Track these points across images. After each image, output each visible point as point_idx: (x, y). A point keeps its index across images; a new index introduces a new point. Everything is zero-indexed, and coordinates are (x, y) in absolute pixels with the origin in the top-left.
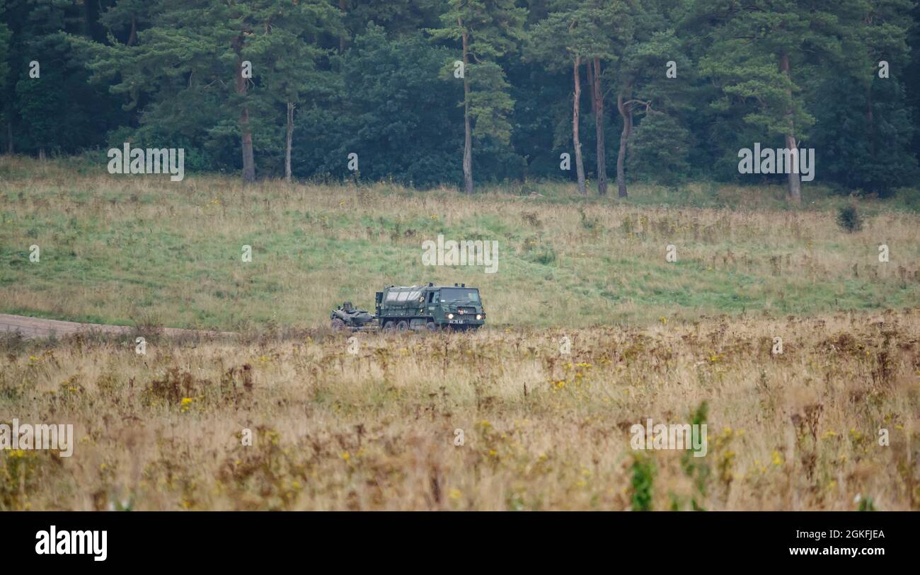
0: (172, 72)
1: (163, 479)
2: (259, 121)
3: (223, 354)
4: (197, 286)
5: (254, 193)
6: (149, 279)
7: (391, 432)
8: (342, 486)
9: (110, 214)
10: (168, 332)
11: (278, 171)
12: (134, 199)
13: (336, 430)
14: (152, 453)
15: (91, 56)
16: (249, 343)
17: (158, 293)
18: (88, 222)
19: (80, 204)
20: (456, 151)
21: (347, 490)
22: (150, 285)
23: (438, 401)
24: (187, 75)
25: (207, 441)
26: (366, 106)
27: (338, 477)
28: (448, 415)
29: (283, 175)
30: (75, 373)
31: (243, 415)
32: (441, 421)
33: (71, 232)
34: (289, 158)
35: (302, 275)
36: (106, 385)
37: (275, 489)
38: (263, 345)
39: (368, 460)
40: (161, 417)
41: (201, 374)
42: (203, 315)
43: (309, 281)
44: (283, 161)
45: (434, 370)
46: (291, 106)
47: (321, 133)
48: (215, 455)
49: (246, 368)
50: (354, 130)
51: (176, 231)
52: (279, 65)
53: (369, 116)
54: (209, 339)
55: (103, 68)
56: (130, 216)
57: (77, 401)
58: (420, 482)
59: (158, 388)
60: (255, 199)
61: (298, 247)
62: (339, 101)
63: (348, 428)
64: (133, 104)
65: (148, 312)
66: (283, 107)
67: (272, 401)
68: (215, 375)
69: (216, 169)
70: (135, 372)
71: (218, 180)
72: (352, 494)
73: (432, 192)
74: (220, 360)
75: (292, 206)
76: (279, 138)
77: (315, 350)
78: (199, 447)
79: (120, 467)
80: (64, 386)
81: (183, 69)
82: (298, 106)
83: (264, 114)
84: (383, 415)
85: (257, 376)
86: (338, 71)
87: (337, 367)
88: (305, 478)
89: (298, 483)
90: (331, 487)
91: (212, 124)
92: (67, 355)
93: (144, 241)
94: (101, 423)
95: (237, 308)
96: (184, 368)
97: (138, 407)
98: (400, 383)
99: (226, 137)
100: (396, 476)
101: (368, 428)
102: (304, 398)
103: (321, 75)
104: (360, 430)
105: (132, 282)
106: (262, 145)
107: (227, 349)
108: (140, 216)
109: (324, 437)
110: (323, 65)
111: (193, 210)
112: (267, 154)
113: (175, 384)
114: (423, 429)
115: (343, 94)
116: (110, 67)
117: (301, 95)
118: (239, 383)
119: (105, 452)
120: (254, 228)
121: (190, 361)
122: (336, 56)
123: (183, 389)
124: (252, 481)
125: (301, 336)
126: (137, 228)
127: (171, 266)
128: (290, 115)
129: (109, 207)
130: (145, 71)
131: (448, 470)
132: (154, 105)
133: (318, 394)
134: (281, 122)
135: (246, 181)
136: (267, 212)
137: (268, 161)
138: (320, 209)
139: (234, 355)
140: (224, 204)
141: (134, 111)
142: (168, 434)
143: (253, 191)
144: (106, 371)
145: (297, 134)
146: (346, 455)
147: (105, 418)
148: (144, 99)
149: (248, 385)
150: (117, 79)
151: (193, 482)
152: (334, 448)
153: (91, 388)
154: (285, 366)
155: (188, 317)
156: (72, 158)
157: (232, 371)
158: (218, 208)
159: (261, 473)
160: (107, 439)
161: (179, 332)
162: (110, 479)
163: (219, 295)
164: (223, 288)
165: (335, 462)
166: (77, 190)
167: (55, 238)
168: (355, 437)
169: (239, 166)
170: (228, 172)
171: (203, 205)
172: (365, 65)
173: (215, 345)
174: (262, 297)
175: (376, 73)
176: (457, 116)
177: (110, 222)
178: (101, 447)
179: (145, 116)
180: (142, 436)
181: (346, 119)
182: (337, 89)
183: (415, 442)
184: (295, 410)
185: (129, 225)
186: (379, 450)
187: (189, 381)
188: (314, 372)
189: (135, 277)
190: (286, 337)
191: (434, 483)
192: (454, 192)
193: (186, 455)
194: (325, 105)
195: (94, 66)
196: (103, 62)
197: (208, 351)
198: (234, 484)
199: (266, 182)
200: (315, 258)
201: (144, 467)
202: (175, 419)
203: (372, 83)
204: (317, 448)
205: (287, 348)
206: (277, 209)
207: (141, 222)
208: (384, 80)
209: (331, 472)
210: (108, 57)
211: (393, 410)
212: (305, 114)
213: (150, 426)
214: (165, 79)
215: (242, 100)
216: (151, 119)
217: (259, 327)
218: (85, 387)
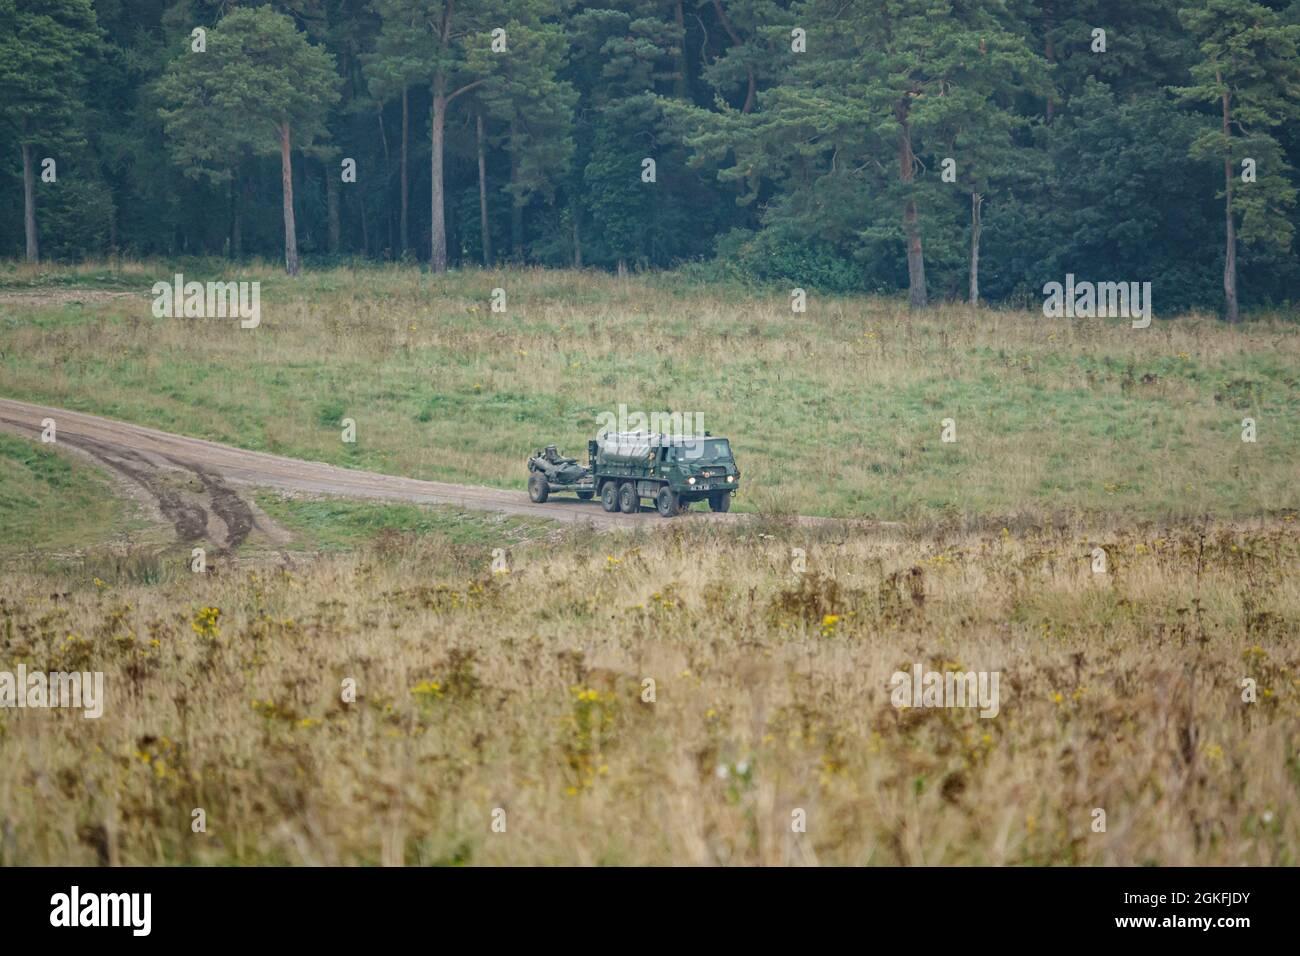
0: (808, 150)
1: (797, 733)
2: (932, 220)
3: (882, 553)
4: (844, 456)
5: (925, 323)
6: (775, 446)
7: (1122, 664)
8: (1053, 739)
9: (720, 354)
10: (803, 521)
11: (960, 291)
12: (755, 332)
13: (1044, 660)
14: (780, 695)
15: (691, 127)
16: (918, 537)
17: (790, 466)
18: (688, 366)
19: (677, 340)
20: (1214, 261)
21: (1060, 747)
22: (778, 454)
23: (1190, 619)
24: (828, 155)
25: (859, 677)
26: (1085, 198)
27: (1047, 728)
28: (1204, 640)
29: (967, 297)
30: (672, 580)
31: (911, 639)
32: (1194, 648)
33: (663, 380)
34: (974, 271)
35: (994, 440)
36: (715, 596)
37: (957, 744)
38: (939, 539)
39: (1091, 704)
40: (795, 643)
41: (852, 581)
42: (855, 497)
43: (1004, 448)
44: (967, 276)
45: (1184, 575)
46: (977, 198)
47: (1021, 235)
48: (871, 697)
49: (916, 572)
50: (1068, 232)
51: (814, 378)
52: (960, 139)
53: (1090, 212)
54: (862, 532)
55: (709, 144)
56: (748, 356)
57: (673, 621)
58: (1164, 734)
59: (789, 601)
60: (926, 331)
61: (989, 400)
62: (1047, 189)
63: (1060, 657)
64: (751, 197)
65: (776, 493)
66: (966, 199)
67: (953, 619)
68: (870, 582)
69: (871, 288)
70: (757, 579)
71: (874, 303)
72: (1067, 752)
73: (1180, 320)
74: (878, 561)
75: (980, 342)
76: (961, 243)
77: (1014, 548)
78: (848, 685)
79: (737, 715)
80: (656, 599)
81: (823, 146)
82: (987, 198)
83: (939, 210)
84: (1110, 640)
85: (930, 584)
86: (1044, 148)
87: (1046, 571)
88: (999, 730)
89: (990, 736)
90: (1036, 742)
91: (866, 224)
92: (659, 556)
93: (769, 391)
94: (708, 652)
95: (903, 487)
96: (827, 573)
97: (761, 629)
98: (1135, 593)
99: (885, 243)
100: (1131, 726)
101: (1090, 657)
102: (997, 615)
103: (1018, 153)
104: (1078, 660)
105: (752, 450)
106: (937, 253)
107: (887, 545)
108: (761, 356)
109: (1026, 671)
110: (1024, 138)
111: (839, 348)
112: (944, 267)
113: (812, 597)
114: (1168, 660)
115: (1051, 181)
116: (721, 142)
117: (992, 182)
118: (906, 595)
119: (715, 693)
120: (925, 372)
121: (835, 562)
122: (1040, 127)
123: (825, 603)
124: (923, 734)
125: (994, 527)
126: (759, 374)
127: (806, 427)
128: (976, 211)
129: (718, 344)
130: (770, 149)
131: (1203, 717)
132: (782, 198)
133: (1017, 610)
134: (963, 222)
135: (915, 304)
136: (945, 350)
137: (945, 277)
138: (1020, 346)
139: (898, 555)
140: (882, 338)
141: (753, 206)
142: (803, 668)
143: (923, 321)
144: (716, 577)
145: (988, 237)
146: (1059, 697)
147: (713, 645)
148: (768, 189)
149: (918, 597)
150: (730, 161)
151: (840, 735)
152: (1041, 686)
153: (694, 602)
154: (972, 569)
155: (832, 500)
156: (664, 274)
157: (895, 577)
158: (875, 345)
159: (937, 722)
160: (718, 674)
161: (818, 521)
162: (721, 732)
163: (876, 468)
164: (881, 458)
165: (1043, 707)
166: (672, 320)
167: (642, 388)
168: (1071, 670)
169: (905, 284)
170: (888, 292)
171: (852, 340)
172: (1084, 139)
173: (870, 540)
174: (936, 472)
175: (1101, 150)
176: (1216, 211)
177: (721, 365)
178: (708, 685)
179: (769, 214)
180: (769, 670)
181: (1056, 216)
182: (1043, 174)
183: (1156, 677)
184: (985, 632)
185: (747, 370)
186: (1106, 690)
187: (833, 591)
188: (1013, 579)
189: (756, 443)
190: (972, 529)
191: (1184, 735)
192: (1211, 321)
193: (830, 696)
194: (1026, 196)
195: (696, 141)
196: (708, 135)
197: (861, 548)
198: (898, 738)
199: (943, 307)
200: (1011, 416)
201: (769, 715)
202: (814, 645)
203: (1093, 165)
204: (1017, 687)
205: (974, 544)
206: (959, 346)
207: (764, 365)
208: (1110, 161)
209: (1037, 721)
210: (715, 128)
211: (1126, 631)
212: (996, 210)
213: (779, 655)
214: (798, 160)
215: (907, 190)
216: (778, 218)
217: (933, 514)
218: (686, 600)
